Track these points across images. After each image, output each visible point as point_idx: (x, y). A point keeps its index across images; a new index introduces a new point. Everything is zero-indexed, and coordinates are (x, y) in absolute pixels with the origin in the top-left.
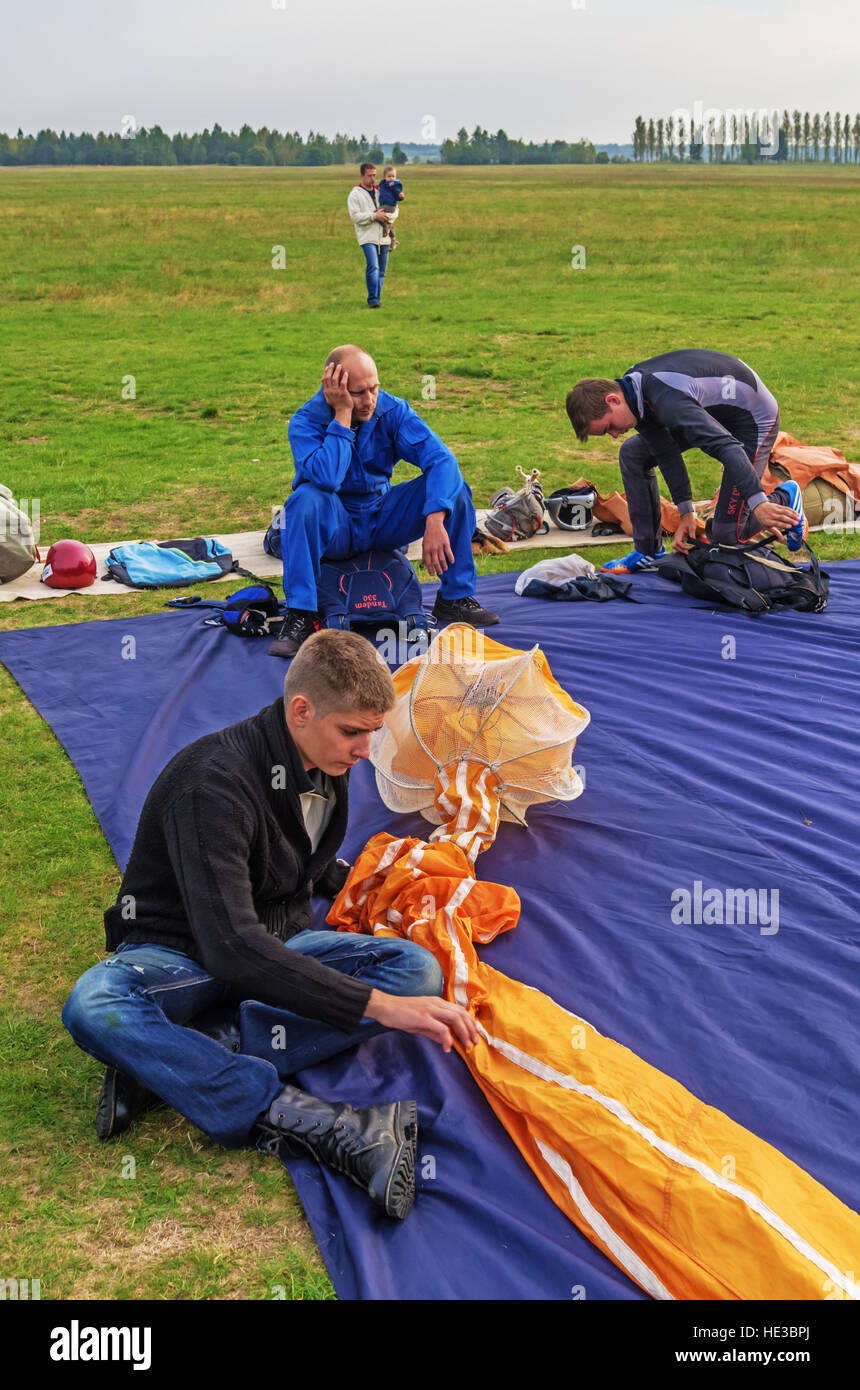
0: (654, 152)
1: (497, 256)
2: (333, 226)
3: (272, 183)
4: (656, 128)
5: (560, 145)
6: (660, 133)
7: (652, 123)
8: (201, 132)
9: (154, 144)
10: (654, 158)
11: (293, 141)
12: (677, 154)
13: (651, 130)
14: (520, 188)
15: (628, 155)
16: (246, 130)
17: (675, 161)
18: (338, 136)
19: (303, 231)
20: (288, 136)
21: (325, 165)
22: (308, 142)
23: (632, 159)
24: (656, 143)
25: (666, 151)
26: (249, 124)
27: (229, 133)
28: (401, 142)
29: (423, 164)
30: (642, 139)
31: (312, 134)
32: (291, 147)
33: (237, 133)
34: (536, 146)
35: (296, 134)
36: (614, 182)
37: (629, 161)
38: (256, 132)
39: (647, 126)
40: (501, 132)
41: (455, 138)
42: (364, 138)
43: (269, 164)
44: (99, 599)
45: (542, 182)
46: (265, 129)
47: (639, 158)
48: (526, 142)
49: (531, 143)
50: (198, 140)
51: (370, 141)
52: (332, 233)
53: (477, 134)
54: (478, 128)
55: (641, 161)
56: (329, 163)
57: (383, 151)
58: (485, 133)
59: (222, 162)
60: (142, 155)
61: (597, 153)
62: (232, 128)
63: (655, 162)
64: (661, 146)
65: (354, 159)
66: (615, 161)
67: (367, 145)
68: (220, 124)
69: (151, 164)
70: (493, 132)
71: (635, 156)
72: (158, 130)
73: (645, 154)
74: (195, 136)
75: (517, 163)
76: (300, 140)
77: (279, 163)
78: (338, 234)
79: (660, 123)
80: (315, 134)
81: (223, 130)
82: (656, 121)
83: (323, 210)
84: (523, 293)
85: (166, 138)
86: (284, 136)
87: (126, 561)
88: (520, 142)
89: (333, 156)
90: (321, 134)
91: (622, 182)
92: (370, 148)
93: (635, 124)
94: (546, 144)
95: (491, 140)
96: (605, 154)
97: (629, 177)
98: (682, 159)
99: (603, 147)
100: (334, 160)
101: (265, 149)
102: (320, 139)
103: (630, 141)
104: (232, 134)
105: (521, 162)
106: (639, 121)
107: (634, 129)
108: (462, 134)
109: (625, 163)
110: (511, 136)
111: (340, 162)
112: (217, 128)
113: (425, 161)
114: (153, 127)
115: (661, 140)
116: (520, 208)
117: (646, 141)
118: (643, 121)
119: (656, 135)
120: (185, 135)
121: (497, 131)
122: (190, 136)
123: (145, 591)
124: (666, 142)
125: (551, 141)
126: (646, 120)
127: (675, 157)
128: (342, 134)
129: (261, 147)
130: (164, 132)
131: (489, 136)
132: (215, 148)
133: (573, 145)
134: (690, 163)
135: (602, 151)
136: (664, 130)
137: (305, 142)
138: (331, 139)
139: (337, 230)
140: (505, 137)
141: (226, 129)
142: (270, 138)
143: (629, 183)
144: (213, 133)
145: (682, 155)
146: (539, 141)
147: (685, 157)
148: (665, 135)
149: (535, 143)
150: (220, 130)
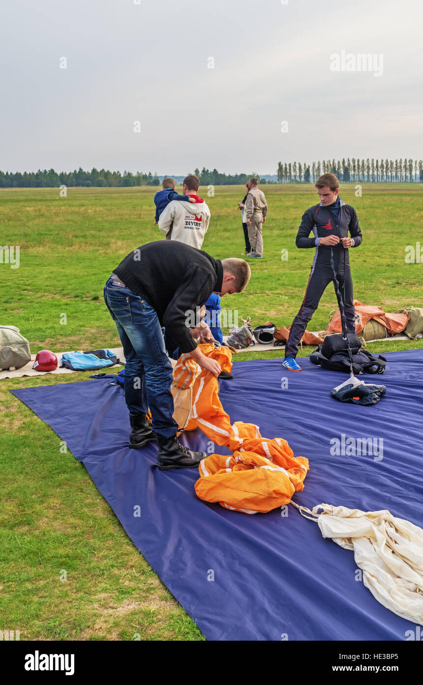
0: (287, 178)
1: (219, 227)
2: (140, 215)
3: (108, 195)
4: (288, 167)
5: (243, 176)
6: (290, 169)
7: (286, 165)
8: (73, 172)
9: (51, 177)
10: (288, 181)
11: (116, 175)
12: (298, 179)
13: (286, 168)
14: (225, 197)
15: (275, 180)
16: (94, 170)
17: (297, 182)
18: (138, 173)
19: (126, 217)
20: (114, 173)
21: (131, 186)
22: (124, 176)
23: (277, 182)
24: (288, 174)
25: (293, 178)
26: (96, 168)
27: (86, 172)
28: (168, 175)
29: (178, 185)
30: (282, 172)
31: (125, 172)
32: (116, 178)
33: (90, 172)
34: (232, 176)
35: (118, 172)
36: (270, 193)
37: (276, 183)
38: (99, 171)
39: (284, 166)
40: (215, 170)
41: (193, 173)
42: (150, 174)
43: (105, 186)
44: (60, 375)
45: (236, 193)
46: (103, 170)
47: (280, 181)
48: (227, 175)
49: (229, 175)
50: (72, 175)
51: (153, 175)
52: (140, 217)
53: (204, 171)
54: (204, 168)
55: (281, 183)
56: (134, 186)
57: (159, 179)
58: (208, 170)
59: (83, 185)
60: (45, 183)
61: (261, 179)
62: (88, 170)
63: (288, 183)
64: (290, 176)
65: (146, 183)
66: (269, 183)
67: (152, 177)
68: (82, 168)
69: (49, 187)
70: (211, 170)
71: (279, 180)
72: (52, 171)
73: (283, 179)
74: (70, 173)
75: (223, 185)
76: (120, 175)
77: (110, 186)
78: (143, 218)
79: (290, 165)
80: (127, 172)
81: (83, 171)
82: (288, 164)
83: (134, 207)
84: (232, 244)
85: (56, 174)
86: (112, 173)
87: (70, 360)
88: (224, 174)
89: (136, 182)
90: (130, 172)
91: (273, 193)
92: (153, 178)
93: (278, 166)
94: (236, 175)
95: (211, 174)
96: (264, 179)
97: (276, 190)
98: (300, 182)
99: (263, 176)
100: (136, 184)
101: (104, 179)
102: (129, 174)
103: (276, 174)
104: (88, 172)
105: (225, 184)
106: (280, 164)
107: (278, 168)
108: (197, 171)
109: (274, 184)
110: (220, 172)
111: (139, 185)
112: (81, 169)
113: (179, 184)
114: (50, 169)
115: (290, 173)
116: (226, 205)
117: (284, 174)
118: (281, 164)
119: (288, 170)
120: (66, 173)
121: (213, 170)
122: (68, 173)
123: (80, 372)
124: (293, 174)
125: (239, 174)
126: (283, 163)
127: (297, 181)
128: (140, 172)
129: (101, 178)
130: (55, 172)
131: (209, 172)
132: (79, 179)
133: (249, 176)
134: (304, 183)
135: (263, 178)
136: (292, 168)
137: (122, 176)
138: (134, 174)
139: (142, 216)
140: (217, 172)
141: (85, 170)
142: (106, 174)
143: (276, 193)
144: (79, 172)
145: (300, 180)
146: (233, 174)
147: (302, 181)
148: (292, 170)
149: (231, 175)
150: (82, 170)
